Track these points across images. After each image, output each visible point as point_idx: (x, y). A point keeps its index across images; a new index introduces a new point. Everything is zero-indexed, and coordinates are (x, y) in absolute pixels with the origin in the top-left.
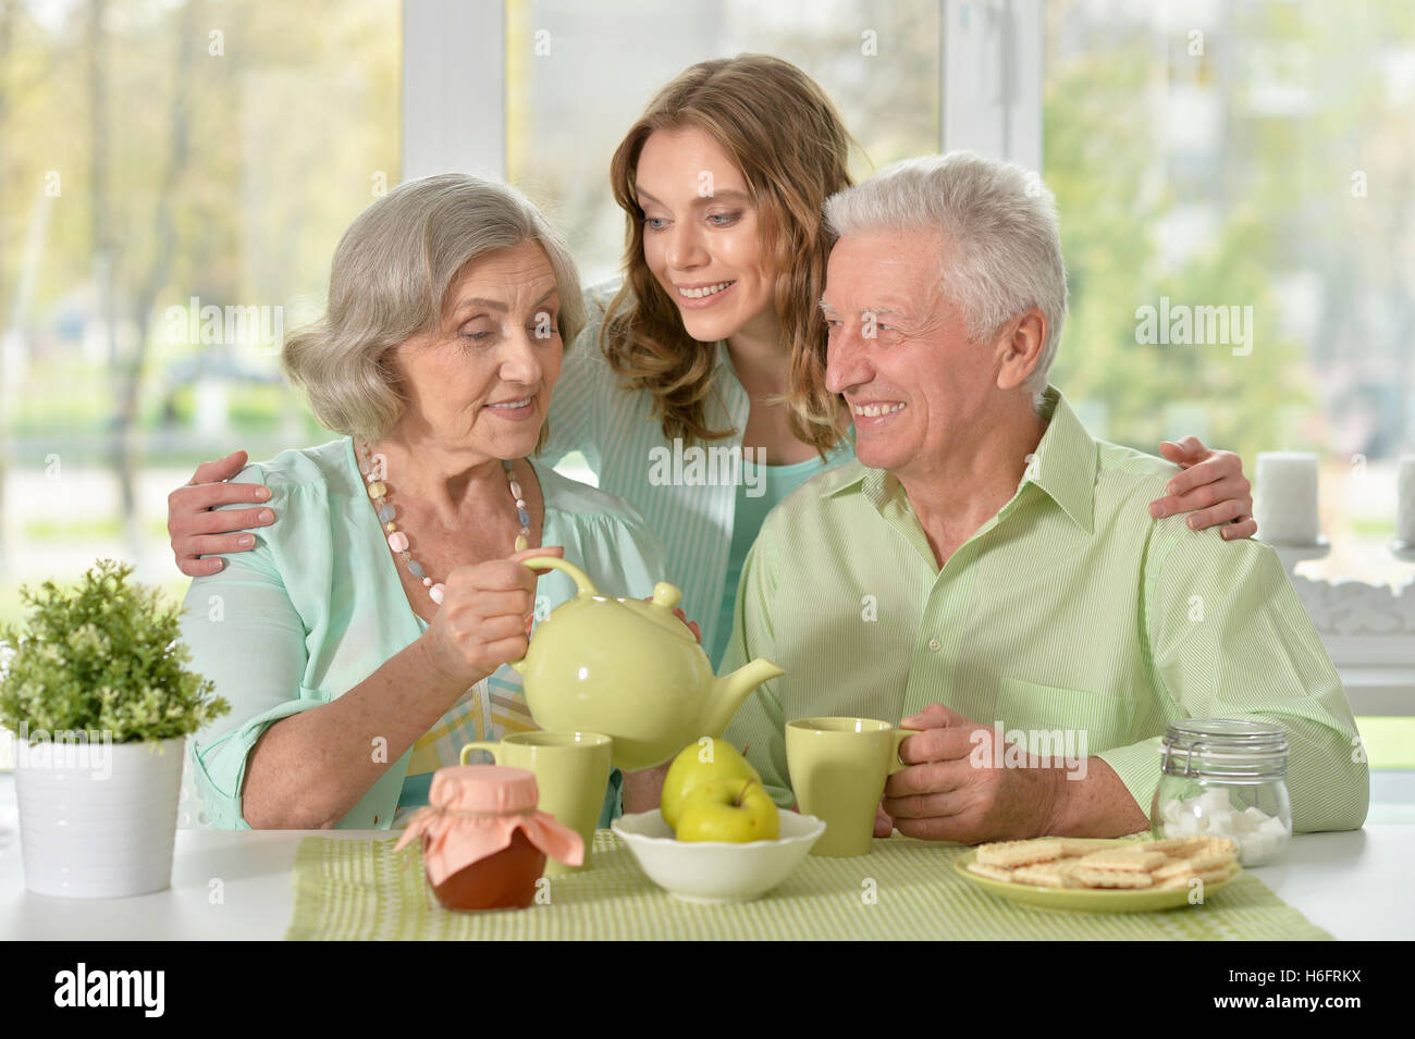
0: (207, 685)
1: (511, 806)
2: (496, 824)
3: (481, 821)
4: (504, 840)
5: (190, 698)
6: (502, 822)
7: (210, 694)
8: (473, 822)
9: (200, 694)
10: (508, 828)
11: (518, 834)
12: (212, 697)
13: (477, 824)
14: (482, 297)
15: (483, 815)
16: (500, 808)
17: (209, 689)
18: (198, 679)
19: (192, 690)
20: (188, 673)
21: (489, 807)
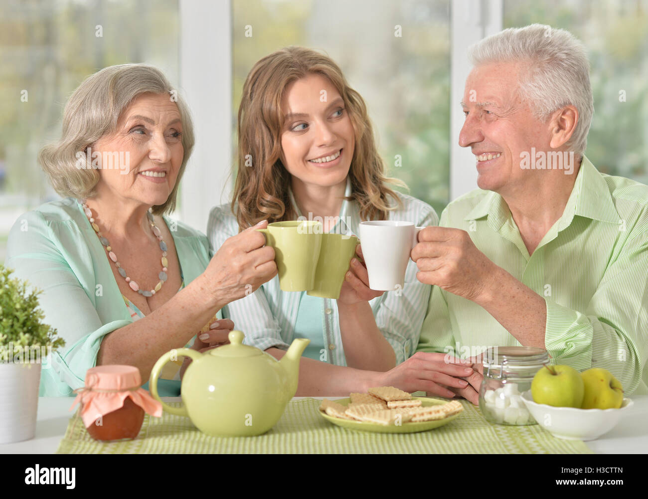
0: (53, 331)
1: (124, 386)
2: (116, 396)
3: (109, 394)
4: (120, 404)
5: (44, 338)
6: (119, 394)
7: (54, 336)
8: (105, 395)
9: (50, 335)
10: (123, 397)
11: (128, 400)
12: (54, 338)
13: (107, 395)
14: (141, 115)
15: (109, 391)
16: (118, 388)
17: (55, 333)
18: (48, 327)
19: (45, 334)
20: (43, 325)
21: (112, 387)
